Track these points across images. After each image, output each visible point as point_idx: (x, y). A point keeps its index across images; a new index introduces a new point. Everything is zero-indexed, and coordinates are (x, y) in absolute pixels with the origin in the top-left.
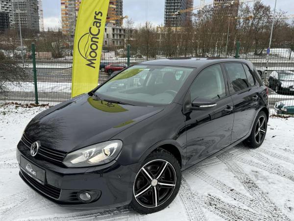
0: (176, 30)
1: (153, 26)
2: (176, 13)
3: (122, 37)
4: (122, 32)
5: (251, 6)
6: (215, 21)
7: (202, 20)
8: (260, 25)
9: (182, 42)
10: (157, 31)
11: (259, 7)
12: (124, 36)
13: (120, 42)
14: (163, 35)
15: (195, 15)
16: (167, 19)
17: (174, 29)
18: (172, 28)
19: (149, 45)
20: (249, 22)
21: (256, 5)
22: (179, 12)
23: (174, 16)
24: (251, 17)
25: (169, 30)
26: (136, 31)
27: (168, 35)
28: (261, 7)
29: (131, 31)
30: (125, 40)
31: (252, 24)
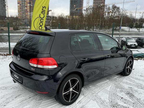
0: (76, 17)
1: (64, 15)
2: (75, 9)
3: (49, 20)
4: (49, 18)
5: (111, 6)
6: (94, 13)
7: (88, 13)
8: (115, 15)
9: (79, 24)
10: (66, 18)
11: (114, 7)
12: (50, 20)
13: (48, 23)
14: (69, 20)
15: (85, 10)
16: (71, 12)
17: (74, 17)
18: (74, 16)
19: (62, 24)
20: (110, 14)
21: (113, 6)
22: (77, 9)
23: (74, 11)
24: (111, 12)
25: (72, 17)
26: (56, 17)
27: (72, 20)
28: (115, 7)
29: (54, 17)
30: (51, 21)
31: (112, 15)
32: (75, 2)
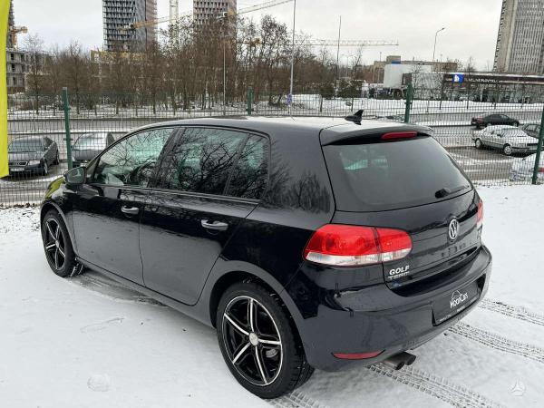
0: (131, 57)
1: (83, 51)
2: (126, 27)
3: (18, 69)
4: (17, 59)
5: (258, 27)
6: (199, 44)
7: (177, 42)
8: (273, 55)
9: (145, 83)
10: (93, 58)
11: (270, 26)
12: (23, 67)
13: (14, 79)
14: (105, 66)
15: (164, 33)
16: (110, 37)
17: (126, 56)
18: (123, 54)
19: (79, 85)
20: (255, 50)
21: (265, 22)
22: (132, 26)
23: (122, 33)
24: (258, 40)
25: (118, 58)
26: (49, 58)
27: (117, 67)
28: (273, 25)
29: (37, 56)
30: (26, 74)
31: (262, 53)
32: (125, 11)
